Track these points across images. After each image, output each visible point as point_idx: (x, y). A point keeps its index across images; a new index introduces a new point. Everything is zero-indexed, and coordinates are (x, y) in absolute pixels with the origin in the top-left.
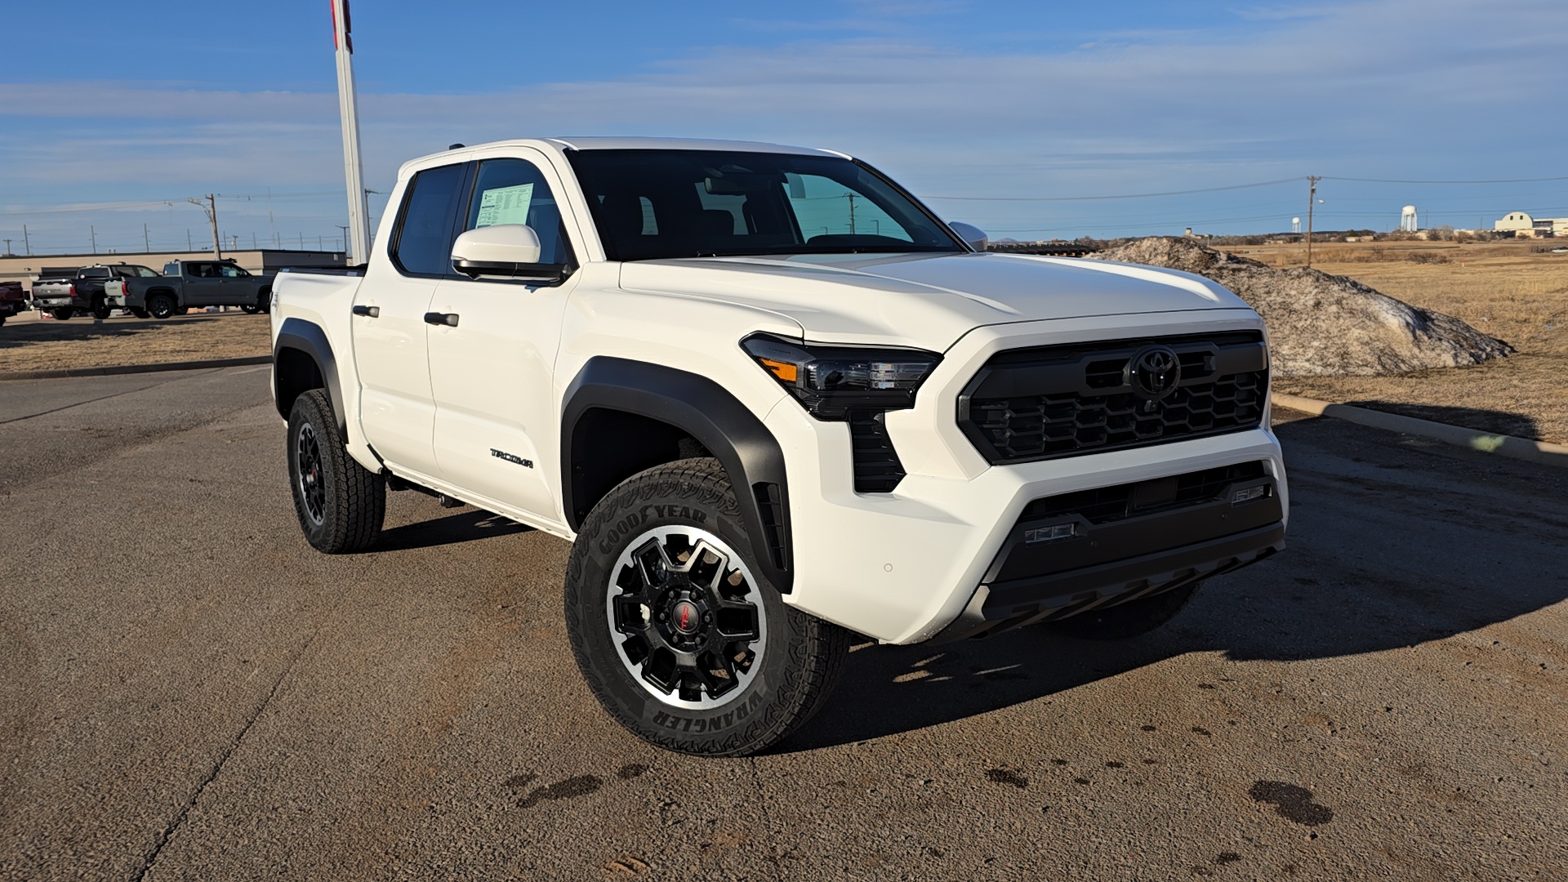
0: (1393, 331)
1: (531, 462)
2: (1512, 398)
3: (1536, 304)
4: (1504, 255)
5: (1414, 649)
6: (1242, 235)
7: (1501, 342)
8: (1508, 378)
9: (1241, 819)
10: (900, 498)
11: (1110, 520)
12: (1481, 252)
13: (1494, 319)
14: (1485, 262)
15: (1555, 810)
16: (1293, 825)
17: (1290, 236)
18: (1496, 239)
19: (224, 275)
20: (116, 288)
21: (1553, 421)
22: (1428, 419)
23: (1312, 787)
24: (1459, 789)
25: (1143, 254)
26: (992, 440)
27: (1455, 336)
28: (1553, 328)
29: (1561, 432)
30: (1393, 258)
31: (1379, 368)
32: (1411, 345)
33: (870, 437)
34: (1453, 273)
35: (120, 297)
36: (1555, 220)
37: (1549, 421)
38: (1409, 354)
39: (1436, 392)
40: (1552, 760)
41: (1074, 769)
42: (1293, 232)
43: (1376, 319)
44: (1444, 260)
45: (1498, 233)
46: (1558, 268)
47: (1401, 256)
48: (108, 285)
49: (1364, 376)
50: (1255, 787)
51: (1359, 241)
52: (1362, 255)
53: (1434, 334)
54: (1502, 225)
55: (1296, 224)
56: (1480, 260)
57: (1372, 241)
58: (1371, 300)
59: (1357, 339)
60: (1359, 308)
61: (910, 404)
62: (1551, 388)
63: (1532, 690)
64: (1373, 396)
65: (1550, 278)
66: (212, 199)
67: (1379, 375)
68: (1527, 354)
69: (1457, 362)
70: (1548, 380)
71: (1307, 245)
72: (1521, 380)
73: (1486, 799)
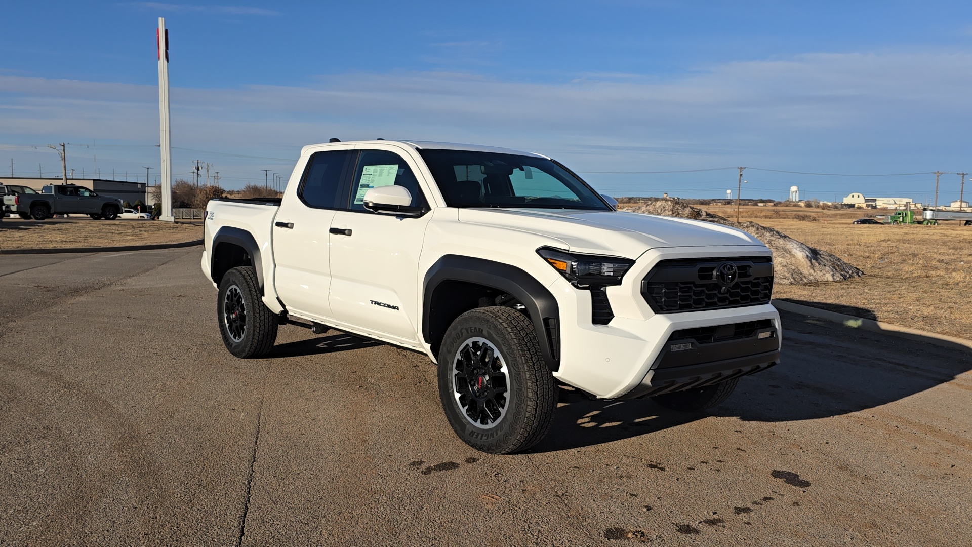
0: (799, 260)
1: (398, 308)
2: (866, 299)
3: (873, 248)
4: (849, 218)
5: (834, 418)
6: (697, 199)
7: (857, 269)
8: (862, 288)
9: (769, 485)
10: (611, 328)
11: (706, 343)
12: (835, 215)
13: (851, 255)
14: (838, 222)
15: (910, 484)
16: (794, 487)
17: (725, 201)
18: (844, 208)
19: (81, 195)
20: (11, 200)
21: (888, 312)
22: (822, 309)
23: (799, 473)
24: (866, 475)
25: (657, 209)
26: (657, 302)
27: (833, 264)
28: (884, 262)
29: (893, 318)
30: (786, 217)
31: (792, 280)
32: (809, 268)
33: (599, 298)
34: (822, 228)
35: (13, 205)
36: (877, 199)
37: (886, 312)
38: (808, 273)
39: (825, 294)
40: (906, 465)
41: (686, 464)
42: (727, 198)
43: (790, 253)
44: (814, 220)
45: (845, 205)
46: (881, 228)
47: (790, 216)
48: (6, 198)
49: (784, 284)
50: (773, 473)
51: (765, 206)
52: (767, 214)
53: (821, 262)
54: (847, 200)
55: (729, 194)
56: (835, 220)
57: (773, 206)
58: (787, 242)
59: (780, 264)
60: (780, 246)
61: (619, 283)
62: (886, 295)
63: (893, 437)
64: (791, 295)
65: (877, 233)
66: (64, 146)
67: (792, 284)
68: (871, 276)
69: (834, 279)
70: (883, 290)
71: (737, 207)
72: (870, 290)
73: (878, 479)
